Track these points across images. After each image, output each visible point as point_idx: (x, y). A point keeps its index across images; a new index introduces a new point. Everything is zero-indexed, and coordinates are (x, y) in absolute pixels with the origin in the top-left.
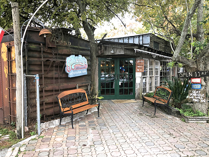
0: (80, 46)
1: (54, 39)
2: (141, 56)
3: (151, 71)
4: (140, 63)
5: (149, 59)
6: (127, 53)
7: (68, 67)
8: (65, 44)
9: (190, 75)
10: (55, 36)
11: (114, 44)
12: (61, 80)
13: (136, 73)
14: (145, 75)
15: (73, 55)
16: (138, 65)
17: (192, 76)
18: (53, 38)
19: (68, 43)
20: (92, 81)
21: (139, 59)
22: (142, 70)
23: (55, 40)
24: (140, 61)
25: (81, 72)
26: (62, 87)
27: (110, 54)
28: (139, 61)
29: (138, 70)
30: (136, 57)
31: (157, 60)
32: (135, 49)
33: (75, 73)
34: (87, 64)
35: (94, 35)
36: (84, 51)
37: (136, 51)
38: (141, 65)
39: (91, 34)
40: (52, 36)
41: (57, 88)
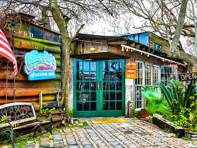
0: (46, 39)
1: (9, 26)
2: (133, 57)
3: (148, 79)
4: (131, 66)
5: (144, 63)
6: (112, 51)
7: (28, 66)
8: (24, 36)
9: (194, 77)
10: (9, 23)
11: (94, 39)
12: (18, 84)
13: (126, 80)
14: (139, 84)
15: (36, 50)
16: (129, 69)
17: (196, 78)
18: (7, 26)
19: (28, 35)
20: (63, 88)
21: (129, 61)
22: (134, 75)
23: (9, 28)
24: (131, 63)
25: (46, 74)
26: (19, 93)
27: (88, 53)
28: (129, 64)
29: (129, 76)
30: (126, 59)
31: (157, 65)
32: (122, 46)
33: (37, 75)
34: (55, 63)
35: (67, 27)
36: (52, 46)
37: (123, 48)
38: (132, 69)
39: (64, 25)
40: (5, 23)
41: (11, 95)
